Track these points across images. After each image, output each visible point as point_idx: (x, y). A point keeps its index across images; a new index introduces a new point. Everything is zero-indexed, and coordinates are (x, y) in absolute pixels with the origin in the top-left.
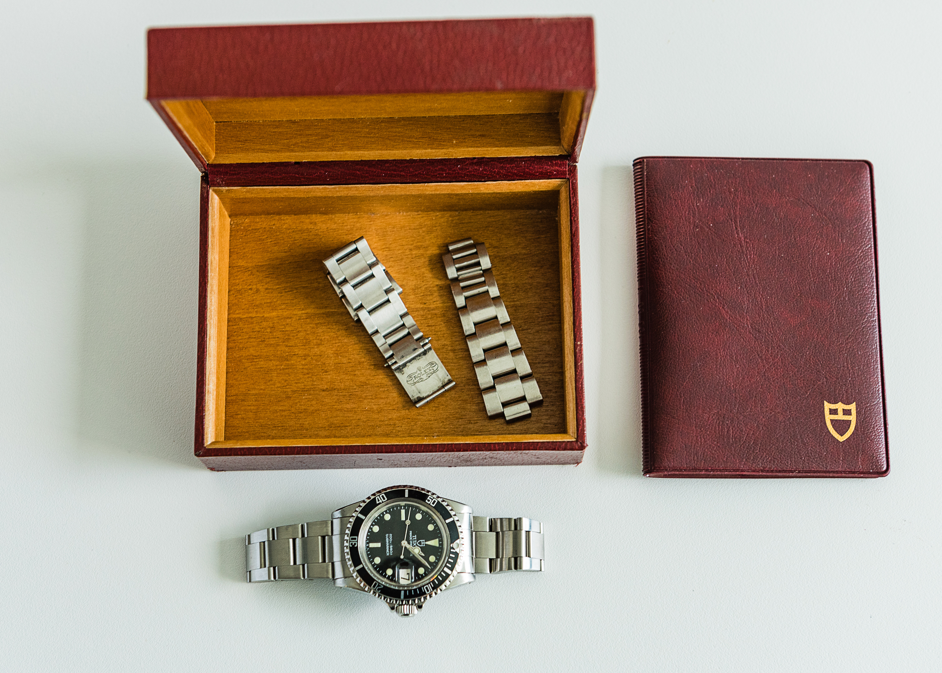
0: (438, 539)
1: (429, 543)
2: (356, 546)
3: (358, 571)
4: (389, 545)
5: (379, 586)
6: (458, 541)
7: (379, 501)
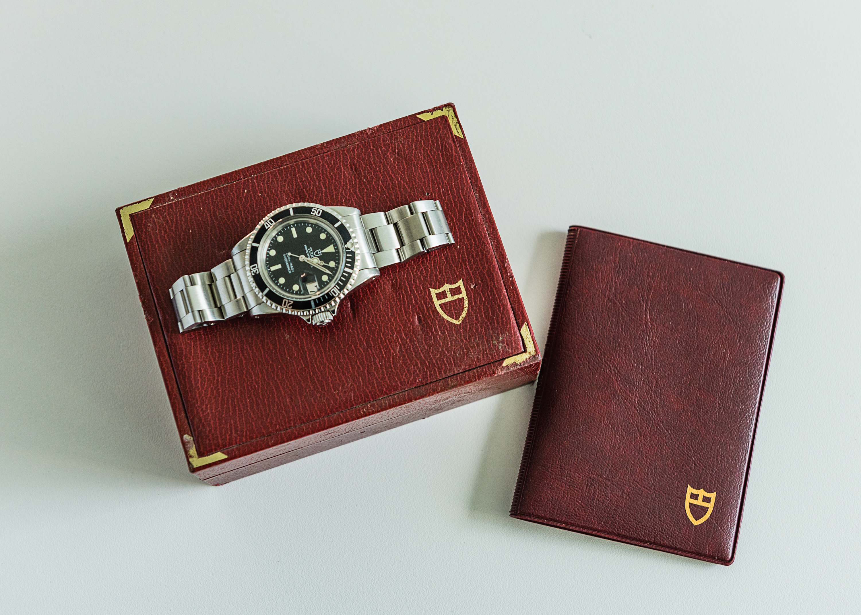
0: (332, 246)
1: (325, 251)
2: (258, 273)
3: (266, 295)
4: (289, 264)
5: (289, 303)
6: (351, 241)
7: (267, 226)
